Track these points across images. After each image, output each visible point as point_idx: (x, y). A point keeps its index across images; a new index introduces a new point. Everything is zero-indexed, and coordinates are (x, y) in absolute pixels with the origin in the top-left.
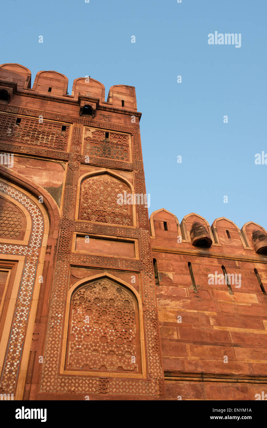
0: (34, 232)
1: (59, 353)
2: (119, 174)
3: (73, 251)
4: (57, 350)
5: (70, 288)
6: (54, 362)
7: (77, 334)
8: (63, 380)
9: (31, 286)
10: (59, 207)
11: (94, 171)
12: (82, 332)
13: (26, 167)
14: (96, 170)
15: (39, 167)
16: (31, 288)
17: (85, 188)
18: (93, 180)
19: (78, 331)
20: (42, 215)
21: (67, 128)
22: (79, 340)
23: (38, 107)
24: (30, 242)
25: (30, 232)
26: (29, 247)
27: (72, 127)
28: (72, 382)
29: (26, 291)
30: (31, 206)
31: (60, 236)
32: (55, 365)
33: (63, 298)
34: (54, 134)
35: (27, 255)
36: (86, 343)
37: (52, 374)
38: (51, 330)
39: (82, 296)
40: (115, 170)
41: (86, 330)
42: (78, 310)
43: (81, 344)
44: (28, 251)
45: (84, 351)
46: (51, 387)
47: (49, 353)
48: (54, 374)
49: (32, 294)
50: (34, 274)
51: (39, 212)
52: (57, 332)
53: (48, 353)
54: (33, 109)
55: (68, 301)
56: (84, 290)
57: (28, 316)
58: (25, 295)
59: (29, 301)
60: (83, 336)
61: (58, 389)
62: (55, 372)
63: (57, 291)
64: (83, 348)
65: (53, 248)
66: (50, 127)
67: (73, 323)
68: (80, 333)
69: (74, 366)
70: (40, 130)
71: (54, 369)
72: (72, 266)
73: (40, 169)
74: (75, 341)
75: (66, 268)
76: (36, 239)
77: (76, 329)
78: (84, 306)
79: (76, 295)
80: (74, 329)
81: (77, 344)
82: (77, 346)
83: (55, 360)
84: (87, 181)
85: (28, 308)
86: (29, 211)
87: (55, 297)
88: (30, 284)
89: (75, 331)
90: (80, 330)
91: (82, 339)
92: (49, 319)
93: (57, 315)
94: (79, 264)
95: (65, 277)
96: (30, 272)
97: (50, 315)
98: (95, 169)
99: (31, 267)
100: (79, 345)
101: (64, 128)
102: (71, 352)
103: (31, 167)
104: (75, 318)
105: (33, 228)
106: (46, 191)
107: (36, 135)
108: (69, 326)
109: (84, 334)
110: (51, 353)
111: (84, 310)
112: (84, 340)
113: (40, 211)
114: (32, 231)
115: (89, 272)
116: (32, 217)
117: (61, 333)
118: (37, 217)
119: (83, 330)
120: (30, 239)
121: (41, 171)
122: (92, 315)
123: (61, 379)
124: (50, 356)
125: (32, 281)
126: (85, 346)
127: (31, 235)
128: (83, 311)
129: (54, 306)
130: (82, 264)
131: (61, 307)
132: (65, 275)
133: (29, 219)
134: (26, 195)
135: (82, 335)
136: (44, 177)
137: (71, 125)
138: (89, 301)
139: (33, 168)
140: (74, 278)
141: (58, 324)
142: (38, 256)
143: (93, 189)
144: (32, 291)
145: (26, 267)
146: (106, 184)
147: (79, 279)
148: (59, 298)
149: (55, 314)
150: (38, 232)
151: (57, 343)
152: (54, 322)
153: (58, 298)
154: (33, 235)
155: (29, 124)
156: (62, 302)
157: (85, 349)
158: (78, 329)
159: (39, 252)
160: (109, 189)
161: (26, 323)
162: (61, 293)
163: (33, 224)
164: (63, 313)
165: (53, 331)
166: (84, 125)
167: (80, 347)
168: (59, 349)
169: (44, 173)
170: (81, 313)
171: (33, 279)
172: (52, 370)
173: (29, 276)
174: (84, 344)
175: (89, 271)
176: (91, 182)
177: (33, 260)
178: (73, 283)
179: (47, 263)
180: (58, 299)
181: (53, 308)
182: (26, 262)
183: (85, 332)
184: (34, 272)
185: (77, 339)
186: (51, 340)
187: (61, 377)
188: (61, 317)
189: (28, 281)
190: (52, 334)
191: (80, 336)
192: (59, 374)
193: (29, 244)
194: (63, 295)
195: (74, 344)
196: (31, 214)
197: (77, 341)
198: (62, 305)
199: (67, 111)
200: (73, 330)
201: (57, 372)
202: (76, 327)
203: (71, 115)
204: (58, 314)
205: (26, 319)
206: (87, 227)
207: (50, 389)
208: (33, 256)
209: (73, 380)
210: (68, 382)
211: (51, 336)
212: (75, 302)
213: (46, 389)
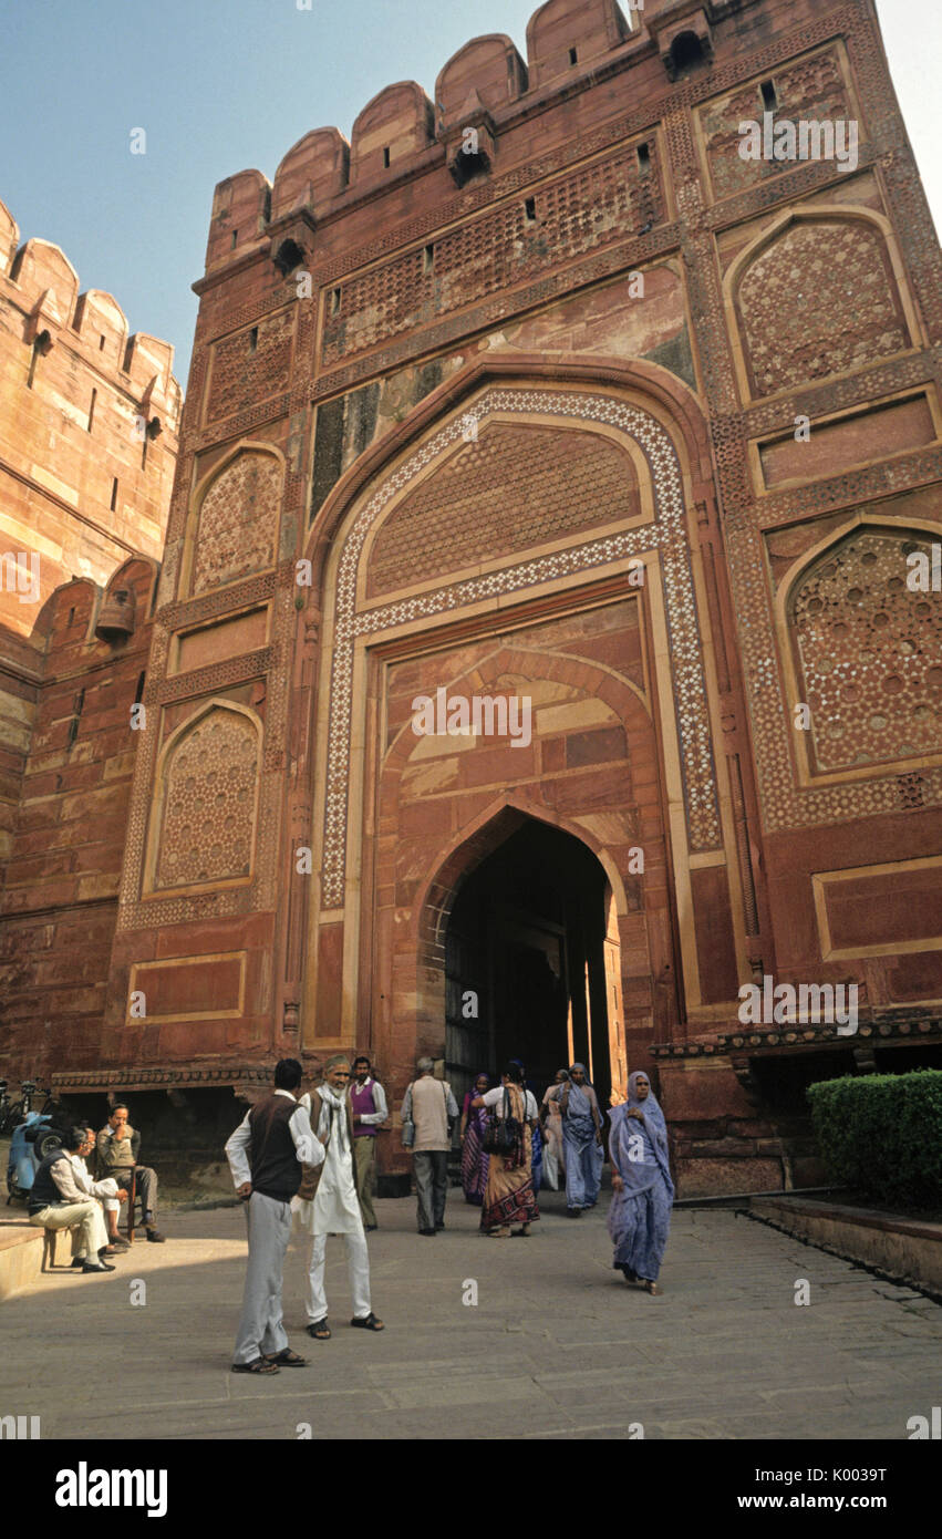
0: (658, 482)
1: (786, 745)
2: (833, 202)
3: (760, 491)
4: (781, 740)
5: (777, 589)
6: (781, 767)
7: (824, 691)
8: (811, 799)
9: (692, 613)
10: (695, 390)
11: (758, 235)
12: (834, 682)
13: (588, 323)
14: (763, 229)
15: (616, 308)
16: (693, 619)
17: (747, 300)
18: (763, 265)
19: (823, 685)
20: (664, 432)
21: (650, 145)
22: (832, 702)
23: (561, 135)
24: (658, 512)
25: (649, 486)
26: (659, 523)
27: (661, 133)
28: (832, 799)
29: (683, 628)
30: (631, 419)
31: (715, 468)
32: (784, 772)
33: (764, 620)
34: (622, 189)
35: (661, 545)
36: (850, 706)
37: (782, 793)
38: (756, 699)
39: (814, 597)
40: (820, 196)
41: (843, 676)
42: (812, 633)
43: (838, 710)
44: (660, 534)
45: (849, 725)
46: (788, 818)
47: (766, 750)
48: (787, 791)
49: (699, 631)
50: (689, 585)
51: (654, 425)
52: (772, 702)
53: (762, 752)
54: (548, 150)
55: (782, 622)
56: (815, 581)
57: (703, 684)
58: (685, 639)
59: (696, 649)
60: (838, 693)
61: (804, 819)
62: (787, 786)
63: (746, 607)
64: (844, 719)
65: (710, 505)
66: (609, 174)
67: (808, 669)
68: (829, 687)
69: (833, 762)
70: (585, 200)
71: (786, 781)
72: (766, 532)
73: (620, 310)
74: (821, 709)
75: (753, 544)
76: (669, 499)
77: (819, 681)
78: (823, 620)
79: (799, 600)
80: (813, 682)
81: (827, 713)
82: (831, 719)
83: (783, 761)
84: (750, 277)
85: (698, 666)
86: (631, 434)
87: (744, 624)
88: (688, 609)
89: (817, 686)
90: (827, 681)
91: (838, 700)
92: (747, 679)
93: (760, 662)
94: (783, 521)
95: (756, 569)
96: (678, 582)
97: (746, 669)
98: (758, 229)
99: (677, 571)
100: (833, 714)
101: (644, 152)
102: (818, 734)
103: (599, 316)
104: (808, 656)
105: (653, 472)
106: (652, 364)
107: (581, 222)
108: (800, 678)
109: (840, 687)
110: (770, 750)
111: (827, 630)
112: (843, 700)
113: (657, 423)
114: (654, 481)
115: (815, 531)
116: (643, 447)
117: (780, 700)
118: (654, 440)
119: (836, 677)
120: (656, 502)
121: (623, 313)
122: (851, 636)
123: (806, 798)
124: (768, 757)
125: (690, 602)
126: (849, 713)
127: (655, 492)
128: (824, 634)
129: (749, 646)
130: (790, 519)
131: (766, 642)
132: (756, 561)
133: (637, 456)
134: (611, 398)
135: (835, 689)
136: (635, 327)
137: (658, 129)
138: (835, 604)
139: (604, 318)
140: (780, 562)
141: (769, 683)
142: (685, 538)
143: (770, 291)
144: (696, 624)
145: (667, 573)
146: (803, 257)
147: (793, 559)
148: (756, 622)
149: (756, 662)
150: (667, 478)
151: (778, 724)
152: (758, 681)
153: (752, 623)
154: (659, 491)
155: (556, 198)
156: (766, 629)
157: (850, 719)
158: (824, 678)
159: (684, 527)
160: (817, 266)
161: (705, 698)
162: (757, 608)
163: (650, 463)
164: (773, 654)
165: (761, 701)
166: (692, 107)
167: (838, 717)
168: (785, 737)
169: (633, 316)
170: (821, 638)
171: (690, 596)
172: (782, 783)
173: (679, 593)
174: (844, 710)
175: (814, 529)
176: (760, 272)
177: (676, 551)
178: (779, 574)
179: (706, 549)
180: (755, 626)
181: (748, 651)
182: (662, 563)
183: (840, 681)
184: (687, 580)
185: (824, 702)
186: (762, 721)
187: (803, 794)
188: (771, 664)
189: (681, 604)
190: (762, 708)
191: (830, 693)
192: (798, 789)
193: (656, 516)
194: (763, 612)
195: (821, 715)
196: (638, 440)
197: (826, 707)
198: (767, 637)
199: (634, 92)
200: (810, 685)
201: (792, 786)
202: (817, 676)
203: (649, 99)
204: (764, 660)
205: (701, 691)
206: (778, 413)
207: (786, 823)
208: (674, 541)
209: (833, 795)
210: (823, 801)
211: (761, 713)
212: (799, 618)
213: (778, 825)
